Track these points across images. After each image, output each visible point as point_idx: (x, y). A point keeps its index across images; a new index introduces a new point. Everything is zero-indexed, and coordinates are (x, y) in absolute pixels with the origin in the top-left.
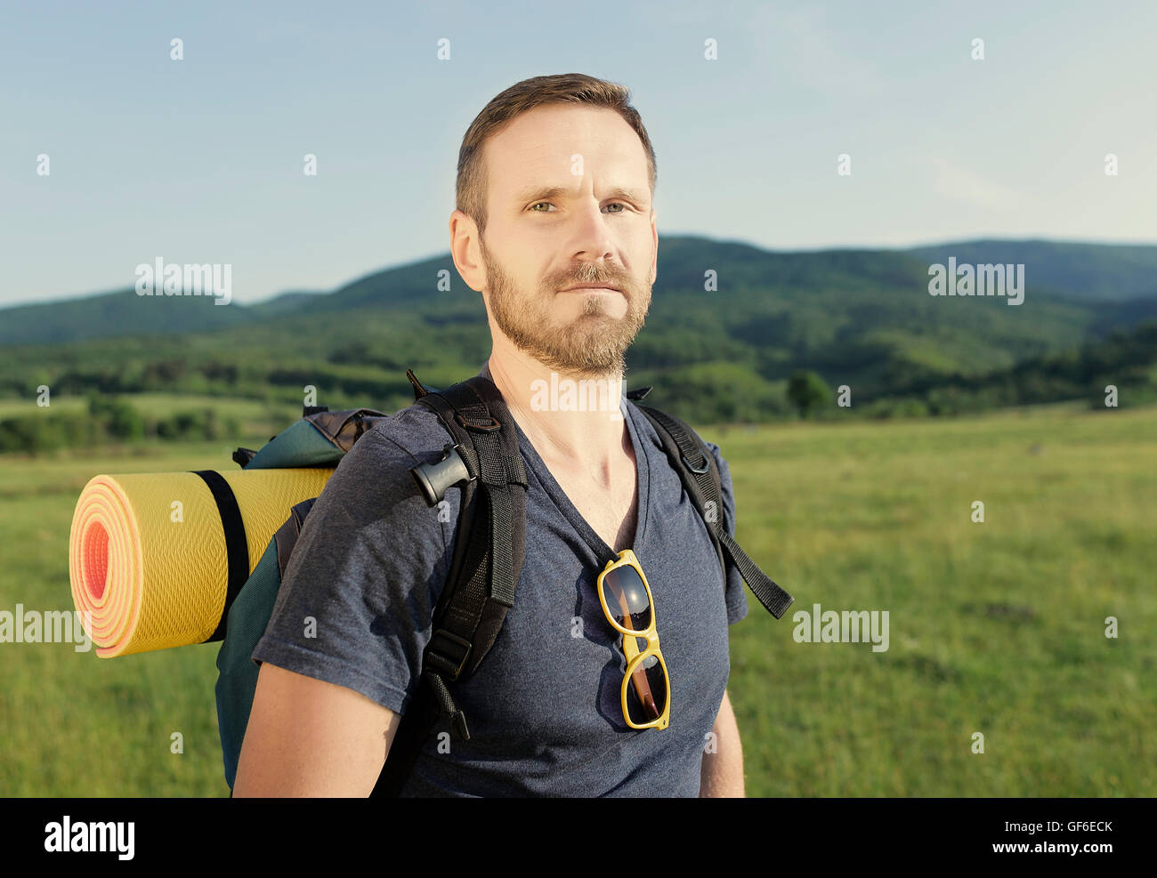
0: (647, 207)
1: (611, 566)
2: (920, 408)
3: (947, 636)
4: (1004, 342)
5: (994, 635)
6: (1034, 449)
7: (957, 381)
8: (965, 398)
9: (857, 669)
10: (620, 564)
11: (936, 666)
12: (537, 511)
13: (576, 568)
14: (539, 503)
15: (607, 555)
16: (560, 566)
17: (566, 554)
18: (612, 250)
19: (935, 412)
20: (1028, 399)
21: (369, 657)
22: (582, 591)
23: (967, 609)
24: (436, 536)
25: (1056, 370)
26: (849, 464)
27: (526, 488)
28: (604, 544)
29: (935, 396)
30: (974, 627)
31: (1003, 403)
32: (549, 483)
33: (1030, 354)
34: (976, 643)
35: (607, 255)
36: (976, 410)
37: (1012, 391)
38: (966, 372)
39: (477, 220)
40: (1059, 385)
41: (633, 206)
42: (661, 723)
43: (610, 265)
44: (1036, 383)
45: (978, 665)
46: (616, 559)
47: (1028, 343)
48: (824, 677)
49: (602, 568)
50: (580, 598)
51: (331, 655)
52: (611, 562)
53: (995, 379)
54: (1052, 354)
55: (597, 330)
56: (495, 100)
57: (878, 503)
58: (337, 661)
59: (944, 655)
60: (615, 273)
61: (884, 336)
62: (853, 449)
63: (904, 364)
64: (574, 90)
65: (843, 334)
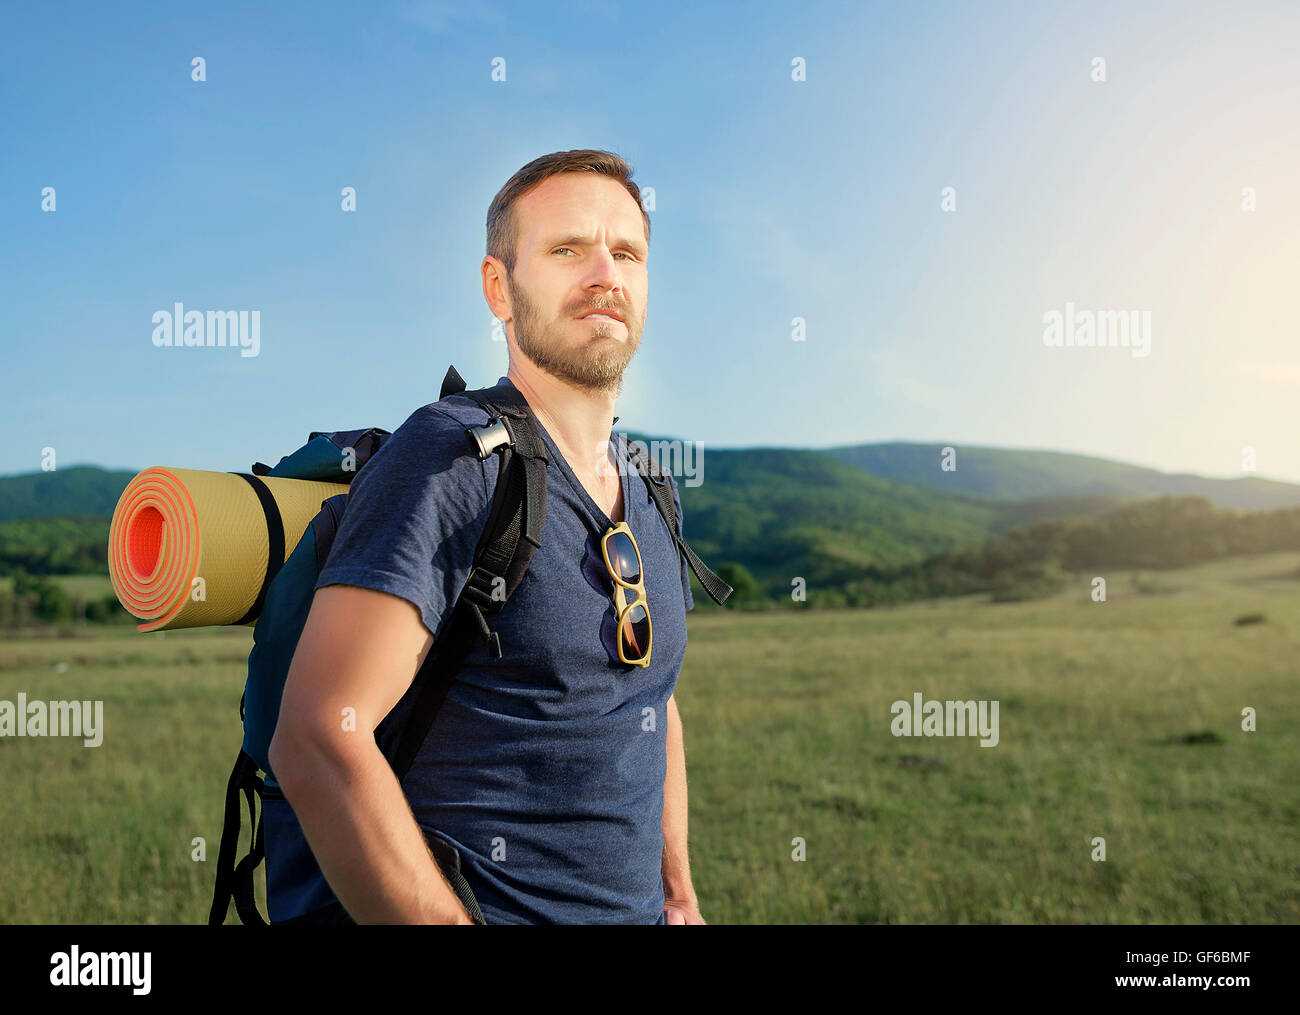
0: (645, 258)
1: (611, 532)
2: (840, 599)
3: (864, 782)
4: (916, 539)
5: (908, 782)
6: (942, 633)
7: (873, 574)
8: (880, 590)
9: (781, 810)
10: (616, 531)
11: (853, 804)
12: (554, 484)
13: (584, 533)
14: (556, 478)
15: (607, 525)
16: (571, 528)
17: (574, 520)
18: (620, 286)
19: (852, 603)
20: (936, 592)
21: (425, 579)
22: (589, 550)
23: (881, 761)
24: (480, 489)
25: (961, 565)
26: (773, 644)
27: (547, 463)
28: (604, 515)
29: (852, 587)
30: (888, 775)
31: (915, 595)
32: (563, 464)
33: (938, 550)
34: (890, 788)
35: (616, 290)
36: (891, 601)
37: (922, 585)
38: (881, 566)
39: (506, 262)
40: (964, 578)
41: (635, 256)
42: (644, 662)
43: (617, 297)
44: (944, 577)
45: (890, 803)
46: (614, 528)
47: (936, 540)
48: (751, 817)
49: (604, 532)
50: (587, 554)
51: (397, 573)
52: (611, 529)
53: (907, 572)
54: (958, 550)
55: (607, 348)
56: (524, 168)
57: (800, 675)
58: (403, 578)
59: (861, 796)
60: (619, 304)
61: (804, 531)
62: (776, 632)
63: (823, 557)
64: (592, 162)
65: (767, 528)
